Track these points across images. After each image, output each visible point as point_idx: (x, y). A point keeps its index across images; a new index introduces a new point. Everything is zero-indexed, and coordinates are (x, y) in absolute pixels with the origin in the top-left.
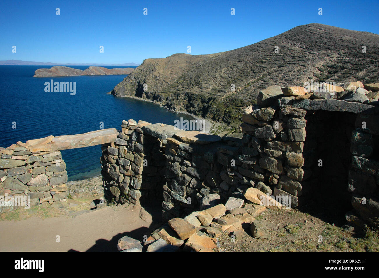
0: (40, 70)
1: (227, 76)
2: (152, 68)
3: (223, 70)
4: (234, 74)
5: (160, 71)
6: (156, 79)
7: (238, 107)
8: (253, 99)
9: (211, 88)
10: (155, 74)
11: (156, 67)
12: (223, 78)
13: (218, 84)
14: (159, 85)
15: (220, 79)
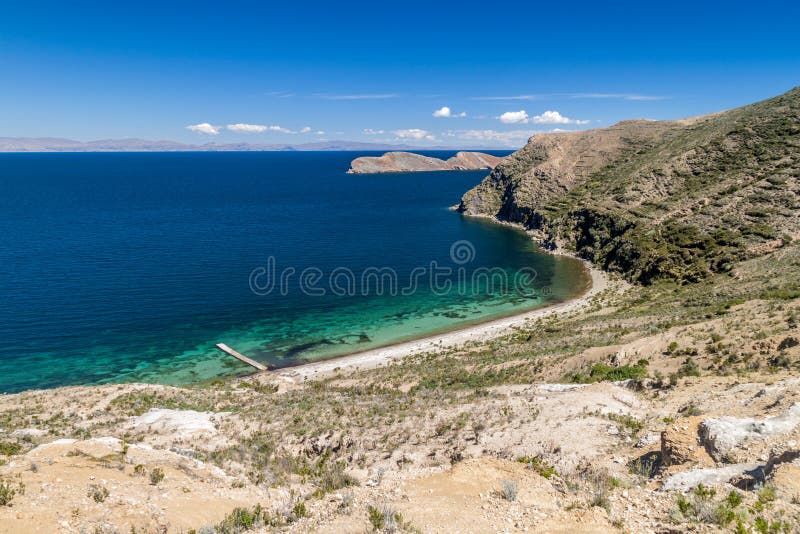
0: (362, 159)
1: (689, 169)
2: (542, 153)
3: (684, 156)
4: (709, 164)
5: (556, 162)
6: (543, 178)
7: (682, 247)
8: (723, 229)
9: (643, 199)
10: (542, 167)
11: (550, 153)
12: (679, 175)
13: (662, 189)
14: (545, 191)
15: (669, 178)
